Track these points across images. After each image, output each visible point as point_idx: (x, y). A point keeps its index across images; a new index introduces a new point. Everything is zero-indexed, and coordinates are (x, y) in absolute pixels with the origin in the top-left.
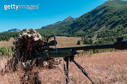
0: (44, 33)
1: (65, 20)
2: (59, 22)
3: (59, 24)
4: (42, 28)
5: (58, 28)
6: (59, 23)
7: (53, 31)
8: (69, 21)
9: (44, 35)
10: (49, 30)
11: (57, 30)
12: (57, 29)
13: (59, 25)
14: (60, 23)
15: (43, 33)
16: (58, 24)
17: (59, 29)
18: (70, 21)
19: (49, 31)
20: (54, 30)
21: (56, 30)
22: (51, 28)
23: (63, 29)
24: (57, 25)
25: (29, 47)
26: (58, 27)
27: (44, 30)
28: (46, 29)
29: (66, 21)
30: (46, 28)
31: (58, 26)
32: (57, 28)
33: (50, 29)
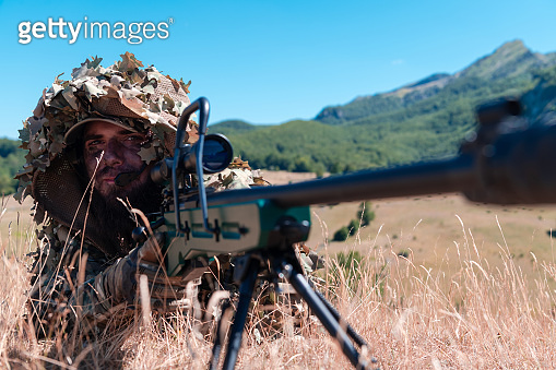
0: (335, 146)
1: (478, 63)
2: (434, 78)
3: (437, 90)
4: (320, 117)
5: (429, 117)
6: (431, 85)
7: (393, 136)
8: (503, 75)
9: (332, 157)
10: (363, 128)
11: (420, 128)
12: (419, 124)
13: (434, 96)
14: (440, 84)
15: (323, 145)
16: (428, 93)
17: (434, 127)
18: (512, 75)
19: (363, 137)
20: (397, 130)
21: (412, 129)
22: (380, 120)
23: (460, 129)
24: (419, 97)
25: (102, 168)
26: (427, 112)
27: (337, 129)
28: (346, 123)
29: (485, 73)
30: (348, 119)
31: (427, 103)
32: (419, 121)
33: (369, 122)
